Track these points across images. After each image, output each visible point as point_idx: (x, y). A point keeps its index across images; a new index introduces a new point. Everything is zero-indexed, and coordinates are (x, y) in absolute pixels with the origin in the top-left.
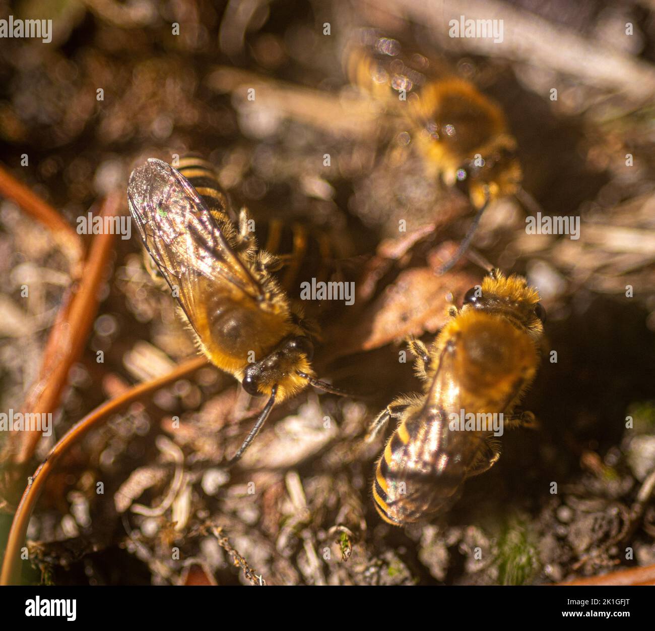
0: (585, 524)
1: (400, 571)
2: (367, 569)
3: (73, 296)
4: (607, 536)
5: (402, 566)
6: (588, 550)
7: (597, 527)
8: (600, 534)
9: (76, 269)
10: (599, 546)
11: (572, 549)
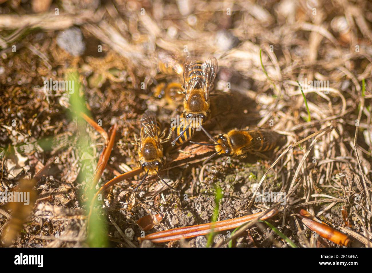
0: (238, 204)
1: (191, 215)
2: (182, 215)
3: (106, 148)
4: (244, 206)
5: (191, 213)
6: (239, 211)
7: (241, 204)
8: (242, 205)
9: (106, 142)
10: (242, 209)
11: (235, 210)
